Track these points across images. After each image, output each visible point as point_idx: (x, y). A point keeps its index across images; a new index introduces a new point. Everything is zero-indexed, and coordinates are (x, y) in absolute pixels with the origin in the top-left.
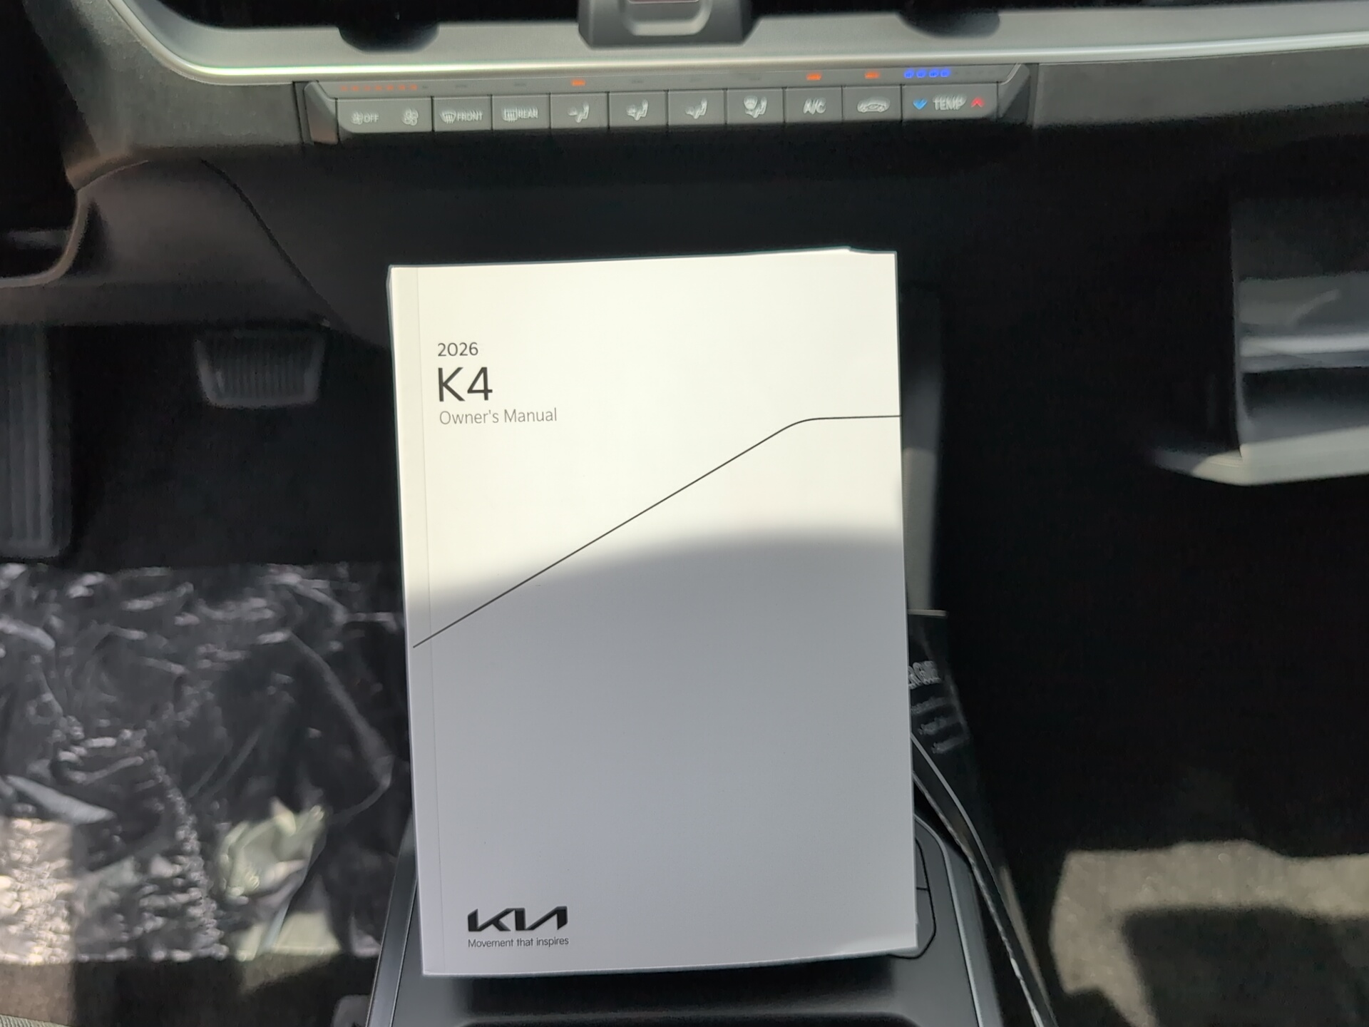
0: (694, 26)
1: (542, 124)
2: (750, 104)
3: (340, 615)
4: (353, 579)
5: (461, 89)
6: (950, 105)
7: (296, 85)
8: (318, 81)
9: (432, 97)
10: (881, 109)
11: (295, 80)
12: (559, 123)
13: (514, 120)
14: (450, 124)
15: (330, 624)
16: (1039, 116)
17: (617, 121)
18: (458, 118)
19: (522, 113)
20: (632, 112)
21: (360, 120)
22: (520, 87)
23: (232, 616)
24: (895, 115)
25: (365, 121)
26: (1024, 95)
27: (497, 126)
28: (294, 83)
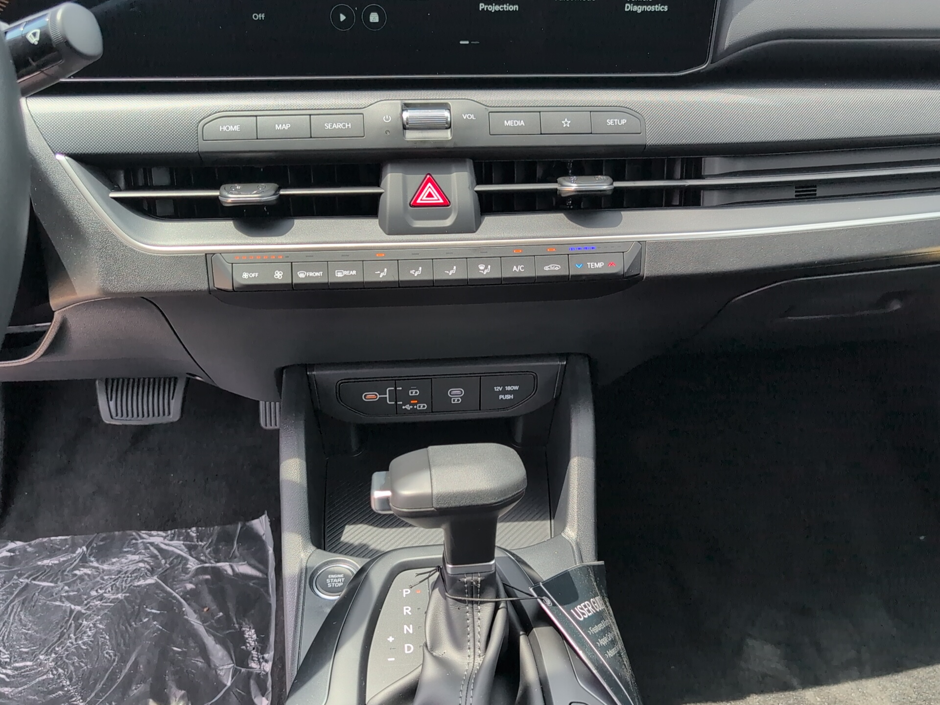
0: (448, 222)
1: (359, 279)
2: (482, 267)
3: (193, 565)
4: (200, 538)
5: (310, 258)
6: (597, 267)
7: (207, 255)
8: (220, 254)
9: (292, 263)
10: (557, 269)
11: (206, 253)
12: (369, 278)
13: (342, 276)
14: (302, 278)
15: (185, 570)
16: (647, 271)
17: (404, 277)
18: (307, 275)
19: (346, 273)
20: (412, 272)
21: (247, 277)
22: (346, 257)
23: (115, 568)
24: (565, 273)
25: (250, 276)
26: (638, 260)
27: (331, 280)
28: (206, 254)
